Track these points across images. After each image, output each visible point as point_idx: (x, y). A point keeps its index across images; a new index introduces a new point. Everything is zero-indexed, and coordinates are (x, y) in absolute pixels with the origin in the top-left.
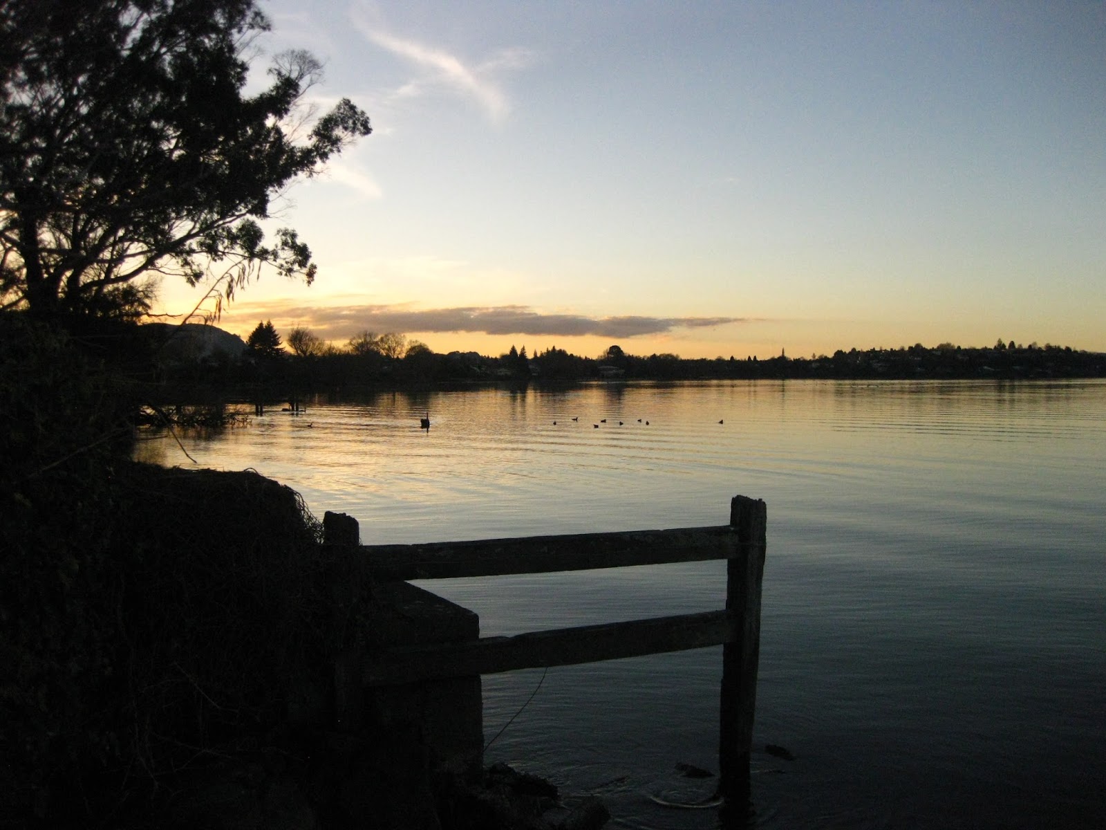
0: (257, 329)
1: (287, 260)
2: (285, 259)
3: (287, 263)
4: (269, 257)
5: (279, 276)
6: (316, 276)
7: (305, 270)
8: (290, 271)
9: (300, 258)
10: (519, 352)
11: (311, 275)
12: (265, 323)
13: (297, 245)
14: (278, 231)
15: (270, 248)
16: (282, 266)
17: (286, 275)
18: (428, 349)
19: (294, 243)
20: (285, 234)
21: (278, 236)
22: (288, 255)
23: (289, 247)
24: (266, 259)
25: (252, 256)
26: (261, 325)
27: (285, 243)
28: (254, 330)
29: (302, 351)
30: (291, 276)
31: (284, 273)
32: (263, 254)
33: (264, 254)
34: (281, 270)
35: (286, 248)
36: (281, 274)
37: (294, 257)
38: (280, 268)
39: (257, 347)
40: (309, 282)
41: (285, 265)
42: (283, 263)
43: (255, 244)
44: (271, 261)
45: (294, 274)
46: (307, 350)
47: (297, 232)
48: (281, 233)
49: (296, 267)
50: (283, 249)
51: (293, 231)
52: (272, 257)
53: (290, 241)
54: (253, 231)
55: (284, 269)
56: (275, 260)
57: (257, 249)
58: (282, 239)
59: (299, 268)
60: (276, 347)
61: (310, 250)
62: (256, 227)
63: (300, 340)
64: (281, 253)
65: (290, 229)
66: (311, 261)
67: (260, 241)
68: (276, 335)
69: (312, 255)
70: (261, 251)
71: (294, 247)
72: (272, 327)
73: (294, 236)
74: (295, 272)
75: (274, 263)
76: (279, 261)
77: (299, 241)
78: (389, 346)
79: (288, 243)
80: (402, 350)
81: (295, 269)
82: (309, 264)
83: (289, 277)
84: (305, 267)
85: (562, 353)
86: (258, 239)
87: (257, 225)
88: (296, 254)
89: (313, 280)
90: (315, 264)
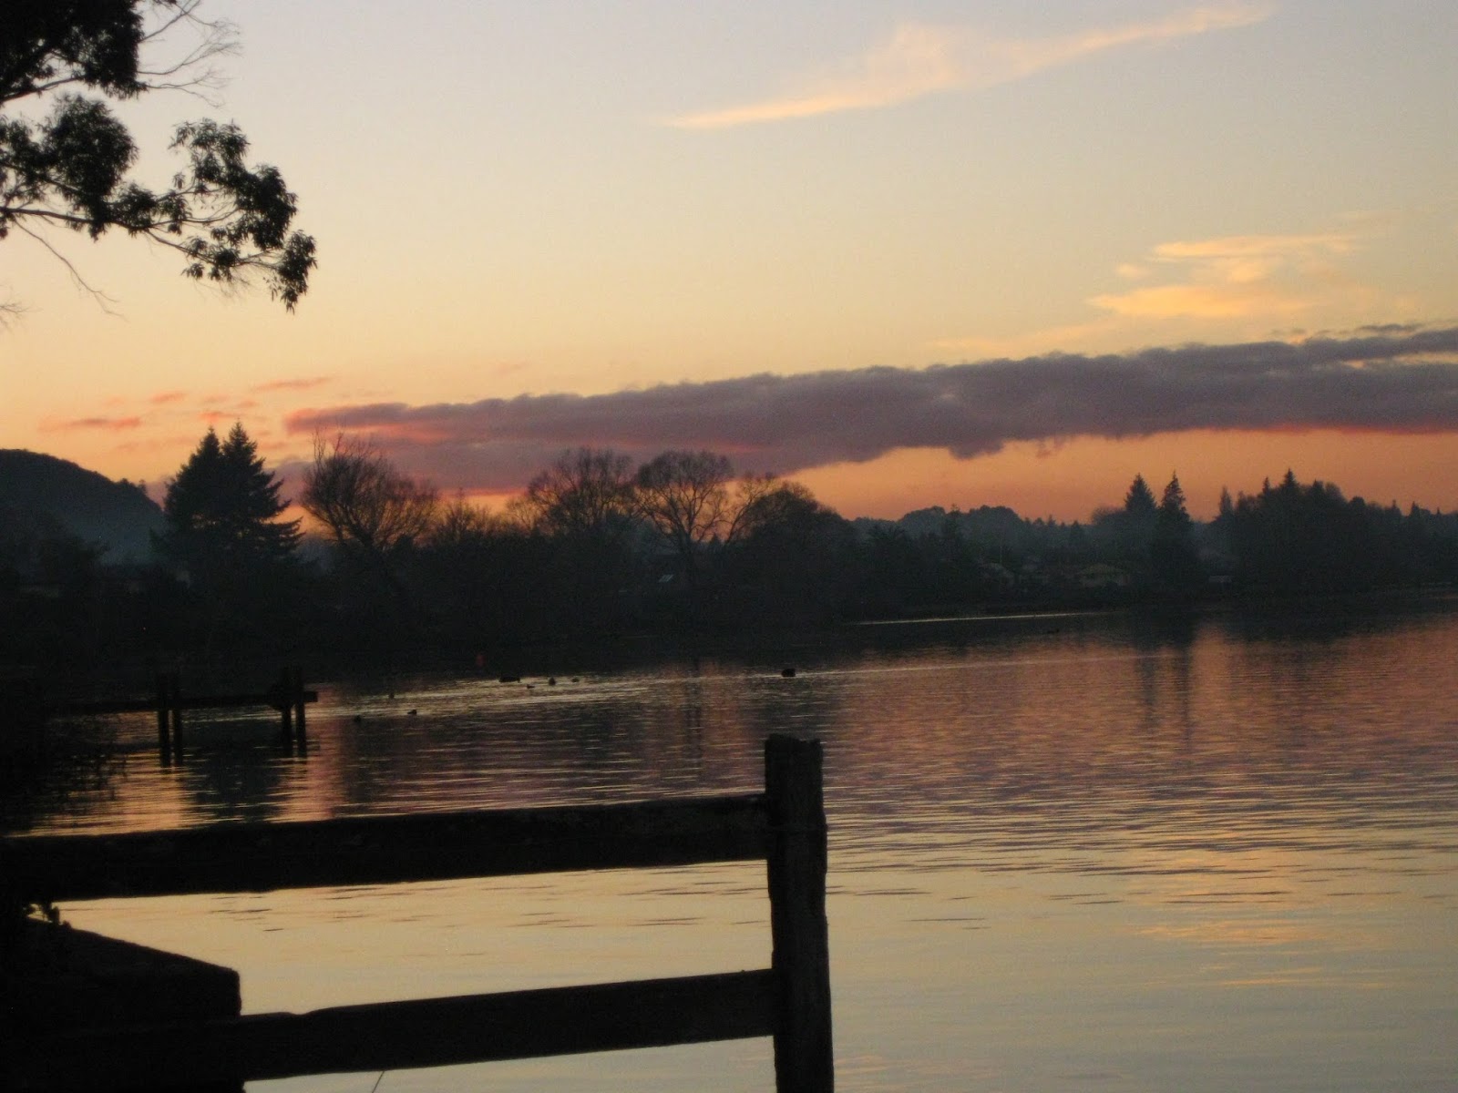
0: (194, 459)
1: (216, 225)
2: (207, 222)
3: (217, 234)
4: (156, 218)
5: (191, 279)
6: (313, 277)
7: (275, 257)
8: (226, 261)
9: (259, 216)
10: (1158, 499)
11: (296, 270)
12: (224, 436)
13: (247, 177)
14: (183, 134)
15: (159, 187)
16: (200, 245)
17: (215, 275)
18: (814, 505)
19: (235, 167)
20: (205, 139)
21: (180, 147)
22: (218, 208)
23: (221, 181)
24: (146, 226)
25: (100, 219)
26: (211, 441)
27: (206, 172)
28: (186, 462)
29: (356, 530)
30: (230, 278)
31: (208, 268)
32: (134, 212)
33: (138, 212)
34: (196, 261)
35: (211, 186)
36: (197, 272)
37: (238, 216)
38: (195, 254)
39: (200, 521)
40: (291, 297)
41: (211, 242)
42: (205, 235)
43: (108, 182)
44: (162, 233)
45: (237, 272)
46: (375, 525)
47: (246, 131)
48: (190, 139)
49: (248, 247)
50: (201, 190)
51: (232, 129)
52: (167, 218)
53: (221, 163)
54: (98, 134)
55: (206, 257)
56: (175, 229)
57: (115, 196)
58: (195, 158)
59: (257, 251)
60: (268, 521)
61: (290, 189)
62: (108, 122)
63: (349, 497)
64: (197, 207)
65: (221, 120)
66: (297, 225)
67: (124, 168)
68: (267, 478)
69: (297, 205)
70: (128, 200)
71: (238, 181)
72: (250, 449)
73: (234, 145)
74: (243, 262)
75: (173, 238)
76: (190, 231)
77: (252, 163)
78: (671, 502)
79: (217, 170)
80: (717, 513)
81: (243, 255)
82: (287, 237)
83: (224, 284)
84: (278, 245)
85: (1322, 497)
86: (117, 161)
87: (112, 115)
88: (241, 205)
89: (303, 288)
90: (307, 233)
